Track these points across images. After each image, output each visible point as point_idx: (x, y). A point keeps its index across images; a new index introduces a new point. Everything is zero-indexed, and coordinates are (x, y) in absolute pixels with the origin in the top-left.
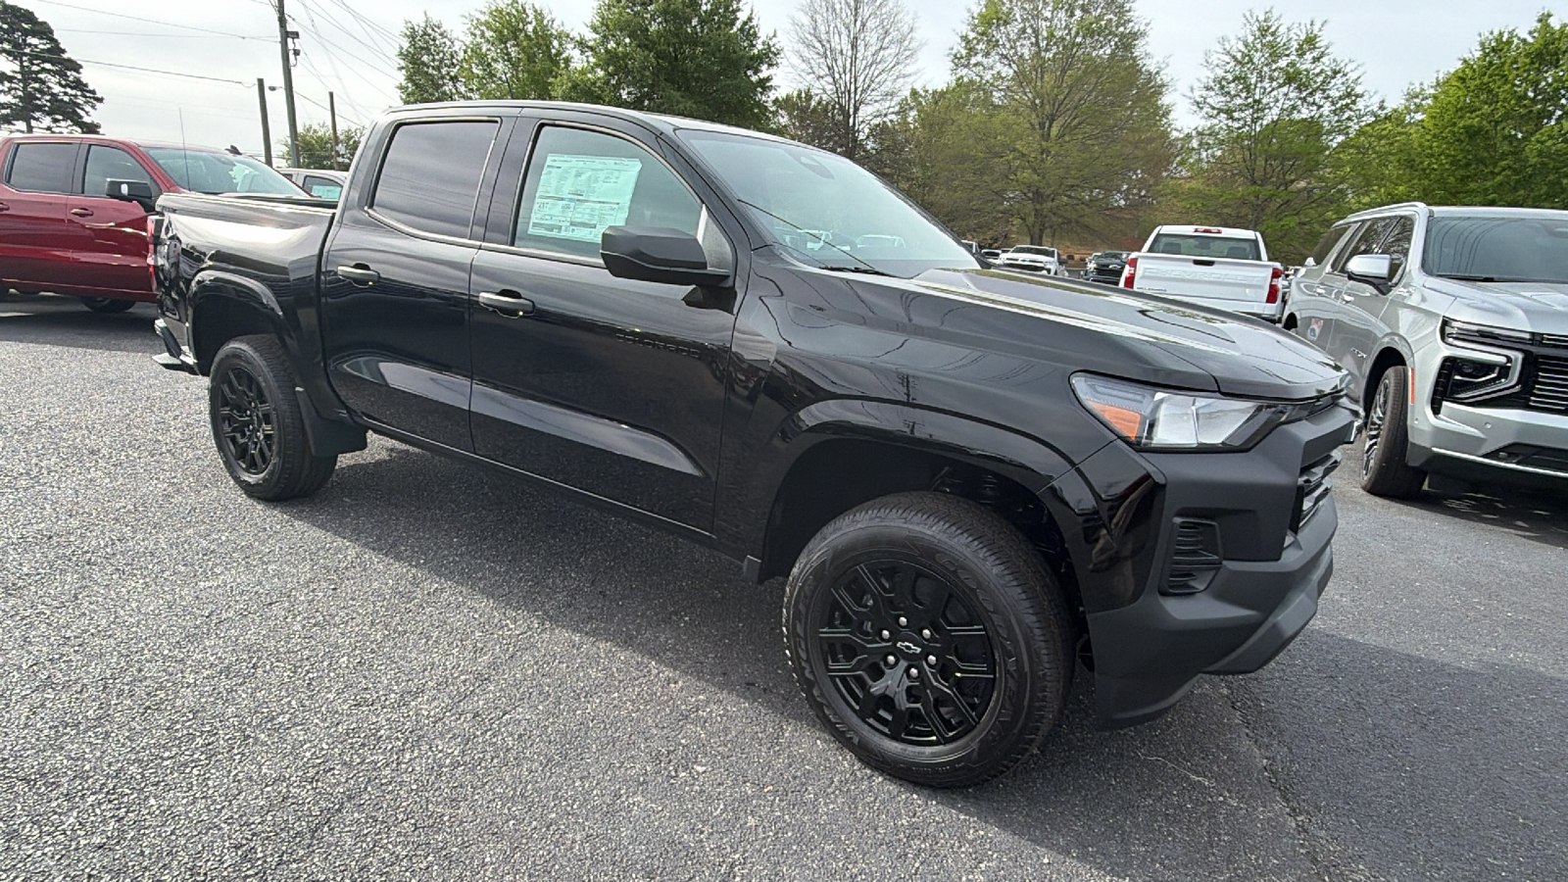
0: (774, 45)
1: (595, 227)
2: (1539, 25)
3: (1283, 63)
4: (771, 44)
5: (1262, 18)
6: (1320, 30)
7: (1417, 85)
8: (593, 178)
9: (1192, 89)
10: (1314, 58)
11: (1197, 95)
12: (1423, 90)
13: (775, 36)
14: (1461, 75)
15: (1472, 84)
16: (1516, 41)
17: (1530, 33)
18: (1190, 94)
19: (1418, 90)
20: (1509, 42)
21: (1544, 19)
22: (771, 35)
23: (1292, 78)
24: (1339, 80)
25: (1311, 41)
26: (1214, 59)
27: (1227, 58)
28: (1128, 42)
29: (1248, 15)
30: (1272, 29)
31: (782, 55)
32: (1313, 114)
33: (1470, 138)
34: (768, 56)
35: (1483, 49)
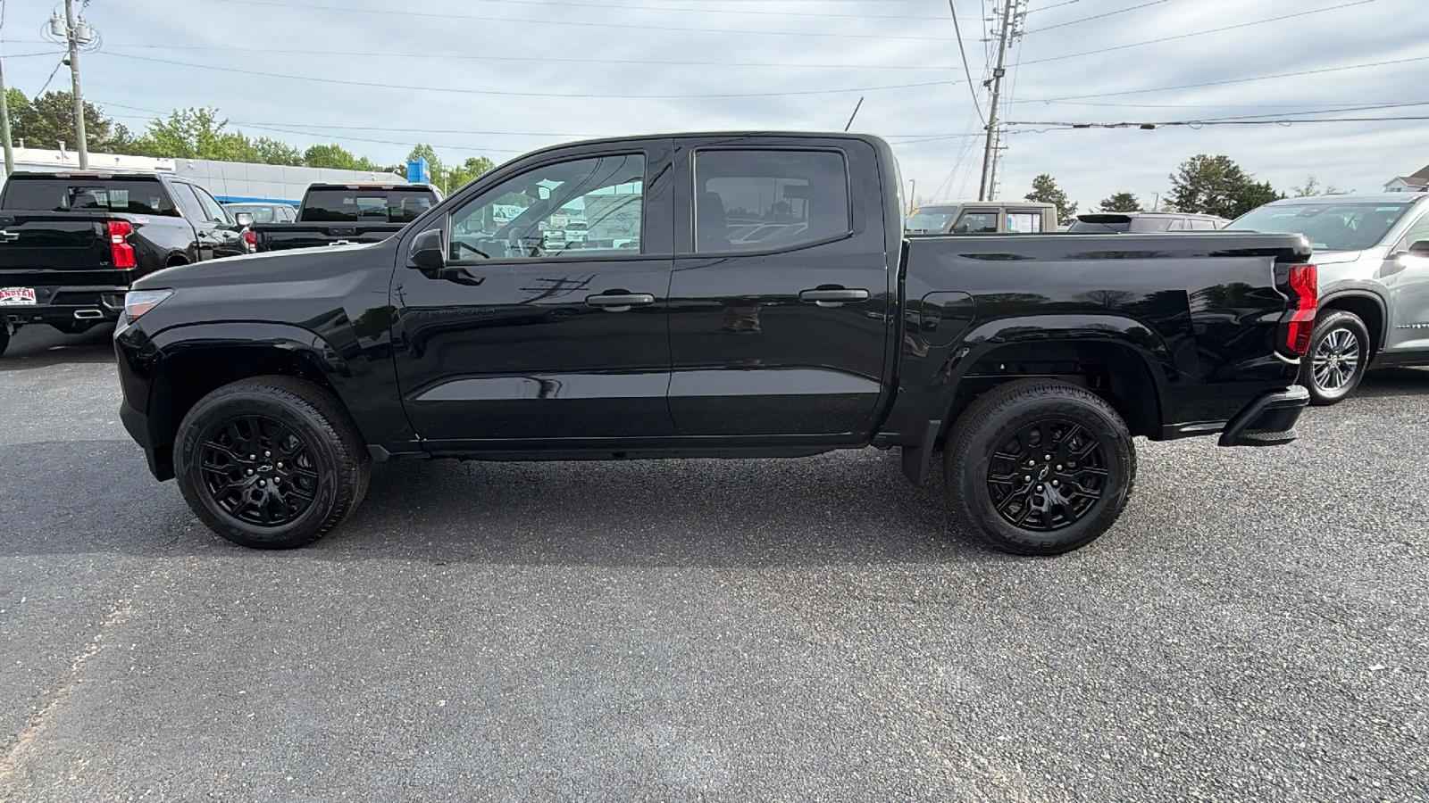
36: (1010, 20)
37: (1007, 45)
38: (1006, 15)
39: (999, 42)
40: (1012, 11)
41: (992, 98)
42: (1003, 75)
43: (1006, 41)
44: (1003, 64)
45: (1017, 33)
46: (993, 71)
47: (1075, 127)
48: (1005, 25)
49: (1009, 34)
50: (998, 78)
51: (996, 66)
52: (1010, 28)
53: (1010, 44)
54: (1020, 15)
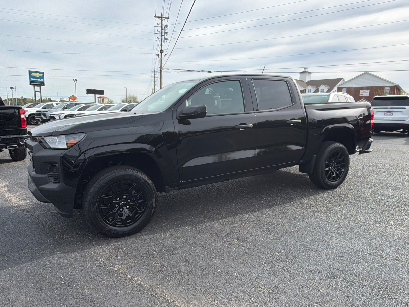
36: (163, 34)
37: (163, 42)
38: (161, 33)
39: (160, 41)
40: (163, 31)
41: (160, 60)
42: (163, 52)
43: (163, 41)
44: (162, 49)
45: (166, 39)
46: (159, 51)
47: (188, 71)
48: (162, 36)
49: (163, 39)
50: (161, 53)
51: (160, 49)
52: (163, 37)
53: (164, 42)
54: (166, 33)
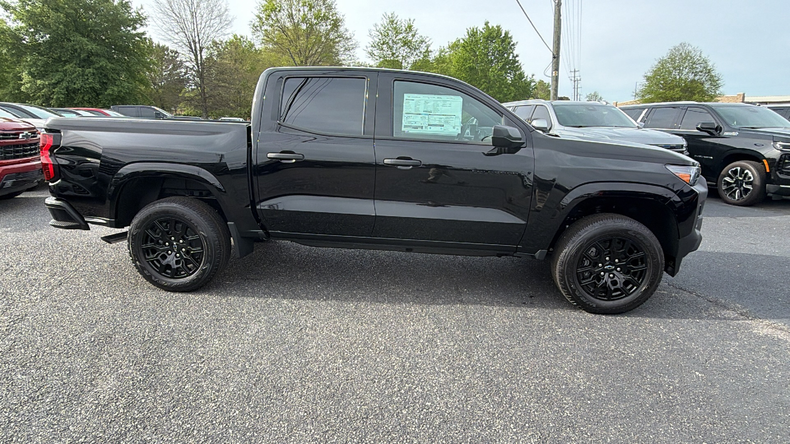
0: (142, 14)
1: (443, 126)
2: (485, 26)
3: (401, 36)
4: (140, 13)
5: (390, 17)
6: (413, 23)
7: (442, 47)
8: (435, 105)
9: (367, 47)
10: (412, 35)
11: (369, 49)
12: (444, 49)
13: (142, 8)
14: (463, 45)
15: (468, 49)
16: (479, 32)
17: (483, 29)
18: (366, 49)
19: (443, 49)
20: (477, 32)
21: (487, 24)
22: (139, 7)
23: (406, 43)
24: (424, 45)
25: (410, 27)
26: (373, 33)
27: (378, 33)
28: (336, 24)
29: (385, 15)
30: (395, 22)
31: (148, 20)
32: (416, 59)
33: (471, 70)
34: (139, 20)
35: (469, 35)
